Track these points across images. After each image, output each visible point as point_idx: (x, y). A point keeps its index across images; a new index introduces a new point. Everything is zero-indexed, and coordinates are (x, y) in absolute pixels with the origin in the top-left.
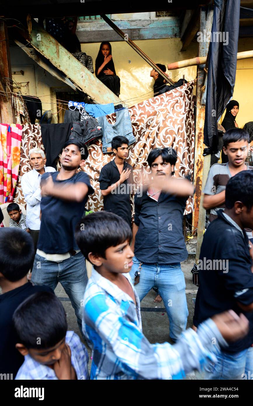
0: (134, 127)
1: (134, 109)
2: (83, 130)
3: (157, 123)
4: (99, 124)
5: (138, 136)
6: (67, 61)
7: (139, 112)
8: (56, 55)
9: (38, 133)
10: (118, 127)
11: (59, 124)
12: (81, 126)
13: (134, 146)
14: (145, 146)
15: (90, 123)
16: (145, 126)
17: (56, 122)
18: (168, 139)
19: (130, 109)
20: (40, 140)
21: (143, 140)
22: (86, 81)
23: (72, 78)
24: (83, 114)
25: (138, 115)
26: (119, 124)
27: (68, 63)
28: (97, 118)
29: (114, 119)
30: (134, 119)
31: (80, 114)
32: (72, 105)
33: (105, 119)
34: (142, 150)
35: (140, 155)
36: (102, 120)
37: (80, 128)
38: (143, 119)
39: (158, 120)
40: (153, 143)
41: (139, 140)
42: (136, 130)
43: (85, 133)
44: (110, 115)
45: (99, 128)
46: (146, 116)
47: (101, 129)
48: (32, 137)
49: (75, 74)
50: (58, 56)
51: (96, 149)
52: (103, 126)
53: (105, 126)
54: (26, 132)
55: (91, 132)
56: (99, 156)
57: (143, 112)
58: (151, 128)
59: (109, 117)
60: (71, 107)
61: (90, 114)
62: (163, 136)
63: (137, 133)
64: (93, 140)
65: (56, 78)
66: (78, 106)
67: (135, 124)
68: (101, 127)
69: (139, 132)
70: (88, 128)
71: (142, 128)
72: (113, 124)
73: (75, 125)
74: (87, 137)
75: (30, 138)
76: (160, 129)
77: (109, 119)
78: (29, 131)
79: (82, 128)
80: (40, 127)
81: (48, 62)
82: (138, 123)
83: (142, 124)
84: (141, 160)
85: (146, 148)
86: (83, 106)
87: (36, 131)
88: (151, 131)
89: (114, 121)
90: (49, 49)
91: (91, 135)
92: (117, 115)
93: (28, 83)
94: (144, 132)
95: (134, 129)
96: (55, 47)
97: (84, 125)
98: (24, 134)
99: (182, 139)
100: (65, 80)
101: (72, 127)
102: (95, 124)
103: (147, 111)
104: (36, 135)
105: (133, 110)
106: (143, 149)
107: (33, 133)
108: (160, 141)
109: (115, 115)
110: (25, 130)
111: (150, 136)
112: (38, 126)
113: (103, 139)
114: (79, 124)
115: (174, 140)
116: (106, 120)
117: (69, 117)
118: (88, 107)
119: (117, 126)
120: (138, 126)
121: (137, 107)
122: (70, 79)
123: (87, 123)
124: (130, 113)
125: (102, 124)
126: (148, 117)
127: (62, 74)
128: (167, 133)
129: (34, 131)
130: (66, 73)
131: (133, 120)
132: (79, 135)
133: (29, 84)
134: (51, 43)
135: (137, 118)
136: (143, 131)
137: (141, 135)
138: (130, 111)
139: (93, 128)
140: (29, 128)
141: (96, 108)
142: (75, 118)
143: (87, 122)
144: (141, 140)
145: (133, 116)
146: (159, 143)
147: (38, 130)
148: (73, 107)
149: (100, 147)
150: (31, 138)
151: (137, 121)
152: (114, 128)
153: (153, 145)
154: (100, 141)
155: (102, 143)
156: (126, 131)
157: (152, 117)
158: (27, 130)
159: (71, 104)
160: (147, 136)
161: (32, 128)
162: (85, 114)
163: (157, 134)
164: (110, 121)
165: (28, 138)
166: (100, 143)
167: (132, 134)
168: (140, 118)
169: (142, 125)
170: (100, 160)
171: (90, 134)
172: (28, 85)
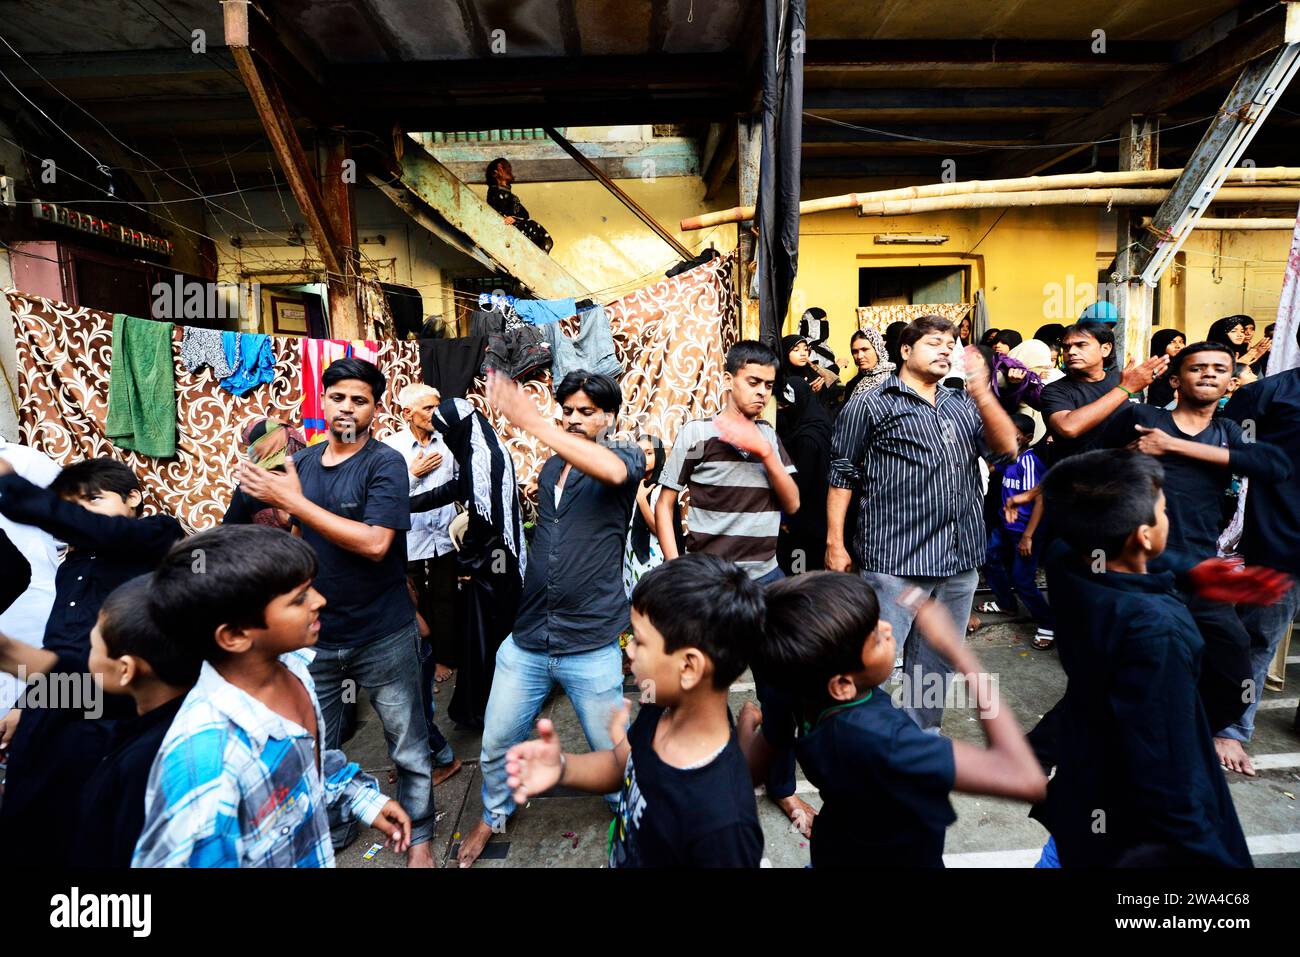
0: (619, 343)
1: (618, 307)
2: (511, 351)
3: (666, 334)
4: (546, 338)
5: (626, 360)
6: (476, 214)
7: (626, 313)
8: (452, 202)
9: (413, 359)
10: (585, 343)
11: (459, 339)
12: (507, 343)
13: (620, 380)
14: (641, 380)
15: (525, 335)
16: (640, 341)
17: (453, 335)
18: (689, 366)
19: (610, 308)
20: (418, 372)
21: (637, 369)
22: (516, 254)
23: (487, 249)
24: (510, 319)
25: (626, 318)
26: (587, 336)
27: (478, 219)
28: (540, 326)
29: (576, 328)
30: (618, 327)
31: (504, 320)
32: (486, 301)
33: (558, 327)
34: (636, 390)
35: (631, 400)
36: (552, 330)
37: (505, 348)
38: (636, 326)
39: (667, 327)
40: (658, 374)
41: (629, 368)
42: (621, 349)
43: (515, 357)
44: (567, 319)
45: (545, 345)
46: (641, 321)
47: (549, 348)
48: (399, 366)
49: (493, 240)
50: (459, 205)
51: (539, 390)
52: (553, 342)
53: (557, 343)
54: (388, 357)
55: (528, 355)
56: (545, 403)
57: (635, 312)
58: (652, 343)
59: (564, 323)
60: (484, 306)
61: (525, 319)
62: (679, 360)
63: (625, 354)
64: (532, 372)
65: (453, 247)
66: (500, 303)
67: (620, 338)
68: (548, 345)
69: (630, 354)
70: (522, 347)
71: (634, 345)
72: (575, 337)
73: (494, 341)
74: (519, 365)
75: (396, 368)
76: (671, 346)
77: (567, 327)
78: (394, 354)
79: (509, 346)
80: (418, 346)
81: (435, 216)
82: (626, 335)
83: (635, 336)
84: (634, 411)
85: (643, 385)
86: (510, 303)
87: (409, 355)
88: (654, 350)
89: (577, 332)
90: (439, 192)
91: (528, 360)
92: (582, 319)
93: (394, 260)
94: (639, 353)
95: (617, 347)
96: (451, 187)
97: (514, 340)
98: (383, 361)
99: (716, 364)
100: (471, 251)
101: (488, 344)
102: (536, 337)
103: (643, 310)
104: (409, 362)
105: (614, 308)
106: (637, 386)
107: (402, 360)
108: (672, 369)
109: (578, 319)
110: (384, 353)
111: (651, 359)
112: (413, 345)
113: (554, 368)
114: (503, 338)
115: (702, 368)
116: (558, 329)
117: (480, 325)
118: (521, 306)
119: (582, 341)
120: (627, 340)
121: (622, 302)
122: (482, 250)
123: (520, 336)
124: (608, 314)
125: (552, 339)
126: (646, 322)
127: (467, 241)
128: (685, 353)
129: (404, 355)
130: (475, 238)
131: (615, 329)
132: (503, 361)
133: (396, 262)
134: (443, 179)
135: (624, 324)
136: (637, 350)
137: (632, 359)
138: (609, 312)
139: (531, 347)
140: (392, 347)
141: (537, 308)
142: (493, 328)
143: (519, 334)
144: (632, 369)
145: (615, 320)
146: (670, 373)
147: (413, 353)
148: (488, 306)
149: (547, 385)
150: (398, 370)
151: (624, 330)
152: (576, 345)
153: (657, 377)
154: (547, 373)
155: (551, 378)
156: (602, 351)
157: (654, 322)
158: (389, 352)
159: (483, 299)
160: (646, 360)
161: (401, 349)
162: (514, 319)
163: (665, 355)
164: (567, 332)
165: (390, 369)
166: (547, 378)
167: (614, 357)
168: (629, 325)
169: (633, 338)
170: (547, 411)
171: (527, 357)
172: (394, 266)
